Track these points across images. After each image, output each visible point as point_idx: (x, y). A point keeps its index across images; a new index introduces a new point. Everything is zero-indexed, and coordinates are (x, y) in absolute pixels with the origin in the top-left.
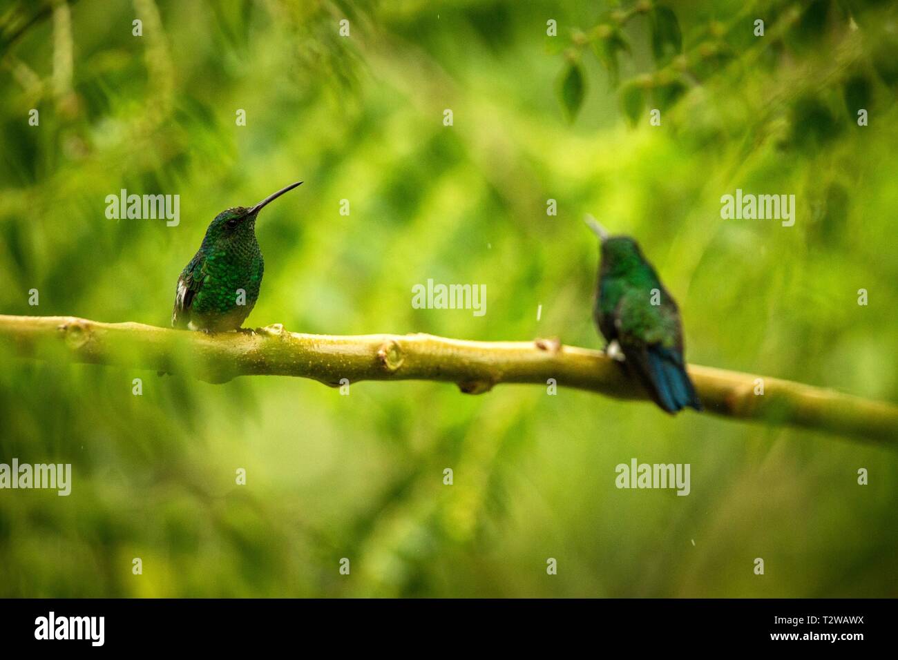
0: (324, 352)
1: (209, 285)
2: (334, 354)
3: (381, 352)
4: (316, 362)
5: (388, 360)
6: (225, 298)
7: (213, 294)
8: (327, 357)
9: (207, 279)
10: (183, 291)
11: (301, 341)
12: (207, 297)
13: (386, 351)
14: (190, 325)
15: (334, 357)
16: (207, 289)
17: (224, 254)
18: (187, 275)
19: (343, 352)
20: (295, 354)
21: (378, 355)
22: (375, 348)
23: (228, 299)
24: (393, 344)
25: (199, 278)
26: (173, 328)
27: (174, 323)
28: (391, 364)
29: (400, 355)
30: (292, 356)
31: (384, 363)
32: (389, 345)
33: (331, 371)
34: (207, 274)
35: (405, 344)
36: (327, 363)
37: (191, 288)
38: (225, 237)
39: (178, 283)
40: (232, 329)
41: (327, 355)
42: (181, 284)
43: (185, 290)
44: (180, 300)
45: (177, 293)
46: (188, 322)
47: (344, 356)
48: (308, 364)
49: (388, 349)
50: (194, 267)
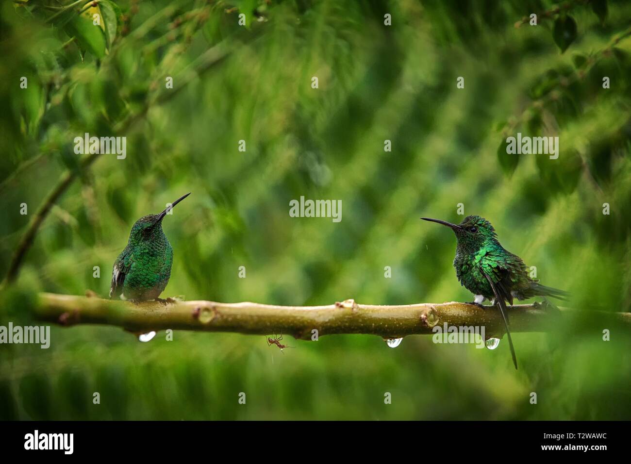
0: (383, 317)
1: (135, 269)
2: (390, 319)
3: (423, 316)
4: (377, 325)
5: (428, 320)
6: (145, 278)
7: (138, 275)
8: (385, 320)
9: (134, 264)
10: (116, 273)
11: (366, 310)
12: (133, 277)
13: (426, 315)
14: (122, 296)
15: (390, 320)
16: (134, 271)
17: (147, 251)
18: (120, 262)
19: (397, 317)
20: (362, 320)
21: (421, 317)
22: (420, 313)
23: (148, 279)
24: (431, 310)
25: (128, 263)
26: (111, 299)
27: (111, 295)
28: (430, 323)
29: (436, 317)
30: (360, 320)
31: (425, 323)
32: (428, 311)
33: (388, 330)
34: (134, 262)
35: (440, 309)
36: (385, 325)
37: (122, 271)
38: (145, 240)
39: (114, 267)
40: (152, 299)
41: (385, 319)
42: (115, 267)
43: (118, 272)
44: (115, 279)
45: (113, 274)
46: (121, 294)
47: (397, 319)
48: (372, 325)
49: (427, 313)
50: (124, 257)
